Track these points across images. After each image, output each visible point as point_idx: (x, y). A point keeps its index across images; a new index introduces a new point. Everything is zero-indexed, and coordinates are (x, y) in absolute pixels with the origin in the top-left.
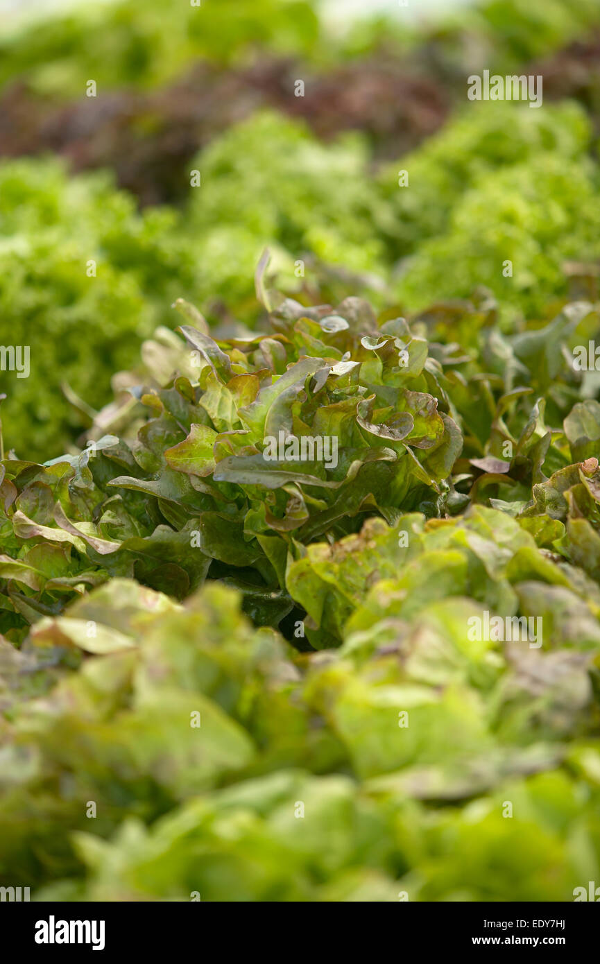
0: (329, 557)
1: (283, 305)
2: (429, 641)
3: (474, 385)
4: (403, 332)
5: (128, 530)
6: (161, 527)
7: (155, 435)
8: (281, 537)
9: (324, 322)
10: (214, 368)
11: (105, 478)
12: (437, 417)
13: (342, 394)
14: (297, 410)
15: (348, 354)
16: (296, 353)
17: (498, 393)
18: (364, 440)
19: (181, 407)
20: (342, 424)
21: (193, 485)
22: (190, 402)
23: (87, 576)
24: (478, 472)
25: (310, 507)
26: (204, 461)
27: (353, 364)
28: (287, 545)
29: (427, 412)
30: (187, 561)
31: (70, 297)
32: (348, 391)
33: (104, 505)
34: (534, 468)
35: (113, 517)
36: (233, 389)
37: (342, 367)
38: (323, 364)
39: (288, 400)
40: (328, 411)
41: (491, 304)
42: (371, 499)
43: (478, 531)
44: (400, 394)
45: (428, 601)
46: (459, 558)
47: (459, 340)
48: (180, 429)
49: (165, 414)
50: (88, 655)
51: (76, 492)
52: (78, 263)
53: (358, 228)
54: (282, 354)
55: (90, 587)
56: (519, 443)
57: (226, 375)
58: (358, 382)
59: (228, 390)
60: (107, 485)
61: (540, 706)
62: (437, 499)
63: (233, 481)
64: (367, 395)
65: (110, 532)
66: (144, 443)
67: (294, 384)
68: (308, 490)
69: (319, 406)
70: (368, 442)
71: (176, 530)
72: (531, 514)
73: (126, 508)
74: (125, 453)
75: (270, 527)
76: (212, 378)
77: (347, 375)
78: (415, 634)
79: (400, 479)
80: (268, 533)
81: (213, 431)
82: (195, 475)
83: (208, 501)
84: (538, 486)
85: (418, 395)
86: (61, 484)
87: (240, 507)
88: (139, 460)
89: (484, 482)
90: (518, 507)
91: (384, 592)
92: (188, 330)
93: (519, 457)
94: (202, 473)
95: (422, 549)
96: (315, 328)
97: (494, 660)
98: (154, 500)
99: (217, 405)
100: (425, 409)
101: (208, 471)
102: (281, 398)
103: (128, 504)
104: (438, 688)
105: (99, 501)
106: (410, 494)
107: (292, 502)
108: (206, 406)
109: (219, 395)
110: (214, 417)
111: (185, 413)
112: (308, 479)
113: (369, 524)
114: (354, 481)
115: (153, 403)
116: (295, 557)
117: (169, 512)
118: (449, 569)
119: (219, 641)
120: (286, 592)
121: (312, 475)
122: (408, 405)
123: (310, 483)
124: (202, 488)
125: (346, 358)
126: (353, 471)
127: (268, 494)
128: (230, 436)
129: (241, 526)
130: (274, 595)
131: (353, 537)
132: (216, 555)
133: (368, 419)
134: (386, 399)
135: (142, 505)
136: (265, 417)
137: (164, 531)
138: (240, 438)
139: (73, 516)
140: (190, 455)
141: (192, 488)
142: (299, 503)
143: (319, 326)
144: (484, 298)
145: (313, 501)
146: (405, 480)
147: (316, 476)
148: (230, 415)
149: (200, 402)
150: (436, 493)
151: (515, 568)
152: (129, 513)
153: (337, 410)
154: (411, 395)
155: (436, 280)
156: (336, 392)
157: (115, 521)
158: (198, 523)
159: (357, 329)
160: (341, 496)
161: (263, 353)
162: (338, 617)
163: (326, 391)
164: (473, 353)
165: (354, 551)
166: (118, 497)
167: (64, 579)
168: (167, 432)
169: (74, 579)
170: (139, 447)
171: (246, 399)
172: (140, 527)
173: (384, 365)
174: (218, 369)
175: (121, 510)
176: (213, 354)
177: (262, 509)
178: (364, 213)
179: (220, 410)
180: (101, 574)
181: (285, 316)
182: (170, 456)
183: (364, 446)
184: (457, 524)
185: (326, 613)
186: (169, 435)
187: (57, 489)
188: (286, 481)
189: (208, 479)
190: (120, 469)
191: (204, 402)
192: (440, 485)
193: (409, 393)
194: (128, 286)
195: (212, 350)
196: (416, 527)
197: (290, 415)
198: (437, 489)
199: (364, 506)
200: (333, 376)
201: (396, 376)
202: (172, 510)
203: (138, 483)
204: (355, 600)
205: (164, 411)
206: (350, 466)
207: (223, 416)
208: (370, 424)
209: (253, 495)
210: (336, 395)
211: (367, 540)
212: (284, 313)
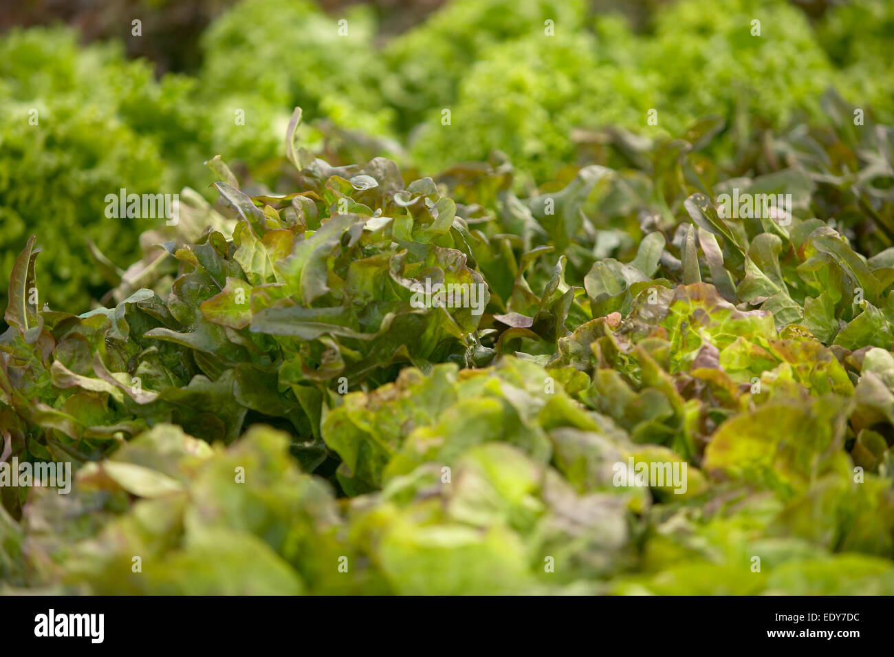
0: (367, 406)
1: (313, 163)
2: (472, 484)
3: (495, 245)
4: (430, 191)
5: (163, 381)
6: (198, 377)
7: (189, 288)
8: (316, 387)
9: (353, 179)
10: (249, 222)
11: (140, 330)
12: (467, 272)
13: (375, 249)
14: (331, 265)
15: (379, 211)
16: (327, 210)
17: (518, 252)
18: (396, 295)
19: (215, 262)
20: (375, 279)
21: (229, 337)
22: (224, 256)
23: (125, 425)
24: (502, 327)
25: (346, 358)
26: (239, 314)
27: (385, 220)
28: (322, 395)
29: (456, 267)
30: (223, 411)
31: (91, 160)
32: (381, 245)
33: (140, 356)
34: (558, 323)
35: (150, 368)
36: (268, 244)
37: (375, 223)
38: (357, 219)
39: (325, 254)
40: (362, 265)
41: (507, 167)
42: (404, 351)
43: (510, 380)
44: (430, 250)
45: (465, 447)
46: (494, 405)
47: (478, 202)
48: (214, 283)
49: (198, 269)
50: (134, 498)
51: (112, 343)
52: (98, 125)
53: (369, 97)
54: (314, 210)
55: (129, 436)
56: (542, 300)
57: (262, 231)
58: (390, 237)
59: (262, 244)
60: (144, 336)
61: (578, 546)
62: (465, 352)
63: (268, 331)
64: (398, 250)
65: (148, 384)
66: (178, 296)
67: (330, 238)
68: (342, 341)
69: (352, 260)
70: (399, 295)
71: (212, 381)
72: (558, 365)
73: (160, 360)
74: (159, 306)
75: (306, 377)
76: (248, 234)
77: (381, 230)
78: (457, 477)
79: (429, 332)
80: (304, 383)
81: (248, 285)
82: (230, 327)
83: (243, 353)
84: (562, 340)
85: (447, 250)
86: (97, 335)
87: (274, 359)
88: (173, 312)
89: (508, 337)
90: (543, 359)
91: (421, 438)
92: (223, 186)
93: (542, 312)
94: (237, 325)
95: (456, 399)
96: (345, 186)
97: (532, 504)
98: (189, 352)
99: (251, 260)
100: (454, 264)
101: (243, 323)
102: (317, 252)
103: (162, 356)
104: (481, 529)
105: (133, 353)
106: (438, 347)
107: (327, 354)
108: (240, 260)
109: (253, 249)
110: (248, 271)
111: (218, 267)
112: (343, 330)
113: (405, 374)
114: (387, 333)
115: (187, 257)
116: (330, 406)
117: (204, 363)
118: (485, 417)
119: (267, 483)
120: (320, 440)
121: (346, 326)
122: (437, 261)
123: (345, 335)
124: (237, 340)
125: (377, 214)
126: (387, 324)
127: (301, 346)
128: (265, 289)
129: (276, 376)
130: (307, 445)
131: (389, 386)
132: (251, 405)
133: (400, 273)
134: (416, 255)
135: (176, 357)
136: (301, 270)
137: (200, 381)
138: (275, 292)
139: (110, 366)
140: (226, 308)
141: (228, 340)
142: (335, 353)
143: (350, 184)
144: (501, 163)
145: (349, 352)
146: (434, 333)
147: (351, 328)
148: (264, 269)
149: (234, 257)
150: (464, 346)
151: (547, 415)
152: (163, 364)
153: (371, 264)
154: (440, 251)
155: (446, 148)
156: (368, 247)
157: (153, 372)
158: (234, 374)
159: (385, 188)
160: (374, 347)
161: (296, 210)
162: (373, 465)
163: (360, 245)
164: (490, 215)
165: (391, 399)
166: (153, 348)
167: (103, 428)
168: (201, 286)
169: (112, 428)
170: (174, 300)
171: (281, 254)
172: (174, 378)
173: (415, 221)
174: (253, 225)
175: (155, 362)
176: (248, 210)
177: (298, 359)
178: (372, 83)
179: (254, 264)
180: (139, 423)
181: (315, 174)
182: (207, 308)
183: (396, 300)
184: (490, 374)
185: (361, 460)
186: (203, 289)
187: (94, 340)
188: (322, 332)
189: (244, 331)
190: (154, 322)
191: (239, 256)
192: (468, 338)
193: (439, 249)
194: (147, 149)
195: (246, 206)
196: (450, 377)
197: (326, 269)
198: (464, 343)
199: (397, 358)
200: (367, 232)
201: (425, 233)
202: (207, 361)
203: (173, 335)
204: (391, 448)
205: (198, 265)
206: (382, 319)
207: (257, 271)
208: (402, 278)
209: (287, 347)
210: (368, 250)
211: (402, 389)
212: (314, 171)
